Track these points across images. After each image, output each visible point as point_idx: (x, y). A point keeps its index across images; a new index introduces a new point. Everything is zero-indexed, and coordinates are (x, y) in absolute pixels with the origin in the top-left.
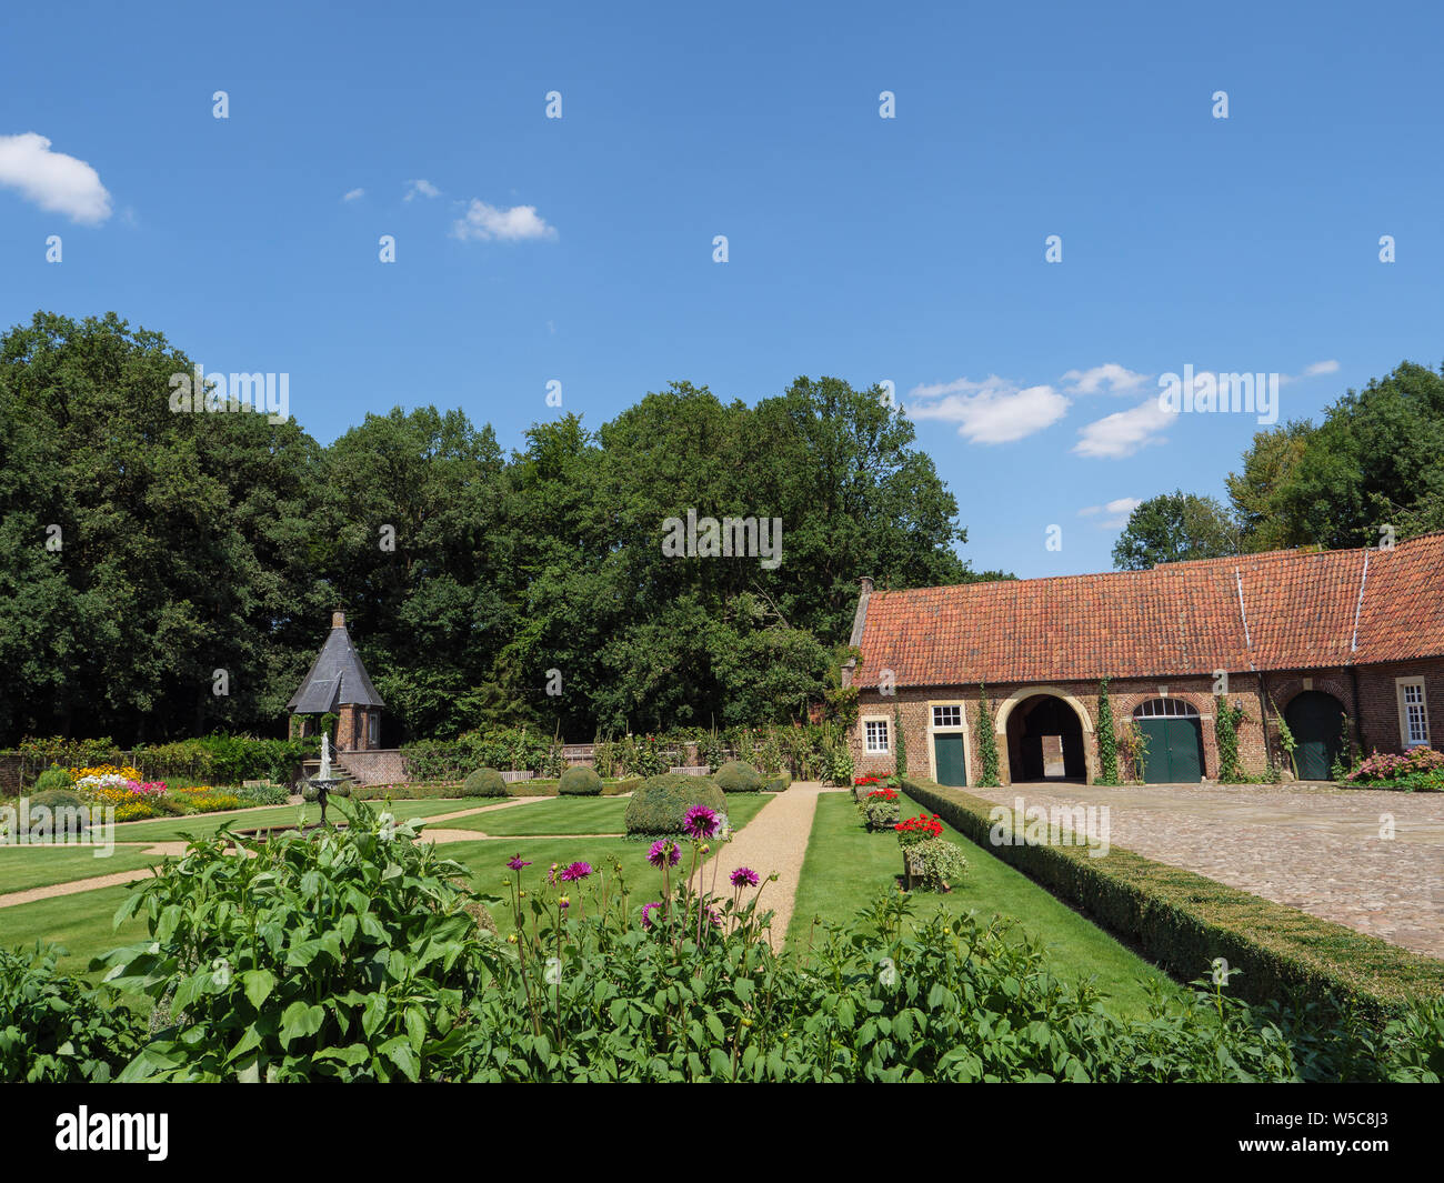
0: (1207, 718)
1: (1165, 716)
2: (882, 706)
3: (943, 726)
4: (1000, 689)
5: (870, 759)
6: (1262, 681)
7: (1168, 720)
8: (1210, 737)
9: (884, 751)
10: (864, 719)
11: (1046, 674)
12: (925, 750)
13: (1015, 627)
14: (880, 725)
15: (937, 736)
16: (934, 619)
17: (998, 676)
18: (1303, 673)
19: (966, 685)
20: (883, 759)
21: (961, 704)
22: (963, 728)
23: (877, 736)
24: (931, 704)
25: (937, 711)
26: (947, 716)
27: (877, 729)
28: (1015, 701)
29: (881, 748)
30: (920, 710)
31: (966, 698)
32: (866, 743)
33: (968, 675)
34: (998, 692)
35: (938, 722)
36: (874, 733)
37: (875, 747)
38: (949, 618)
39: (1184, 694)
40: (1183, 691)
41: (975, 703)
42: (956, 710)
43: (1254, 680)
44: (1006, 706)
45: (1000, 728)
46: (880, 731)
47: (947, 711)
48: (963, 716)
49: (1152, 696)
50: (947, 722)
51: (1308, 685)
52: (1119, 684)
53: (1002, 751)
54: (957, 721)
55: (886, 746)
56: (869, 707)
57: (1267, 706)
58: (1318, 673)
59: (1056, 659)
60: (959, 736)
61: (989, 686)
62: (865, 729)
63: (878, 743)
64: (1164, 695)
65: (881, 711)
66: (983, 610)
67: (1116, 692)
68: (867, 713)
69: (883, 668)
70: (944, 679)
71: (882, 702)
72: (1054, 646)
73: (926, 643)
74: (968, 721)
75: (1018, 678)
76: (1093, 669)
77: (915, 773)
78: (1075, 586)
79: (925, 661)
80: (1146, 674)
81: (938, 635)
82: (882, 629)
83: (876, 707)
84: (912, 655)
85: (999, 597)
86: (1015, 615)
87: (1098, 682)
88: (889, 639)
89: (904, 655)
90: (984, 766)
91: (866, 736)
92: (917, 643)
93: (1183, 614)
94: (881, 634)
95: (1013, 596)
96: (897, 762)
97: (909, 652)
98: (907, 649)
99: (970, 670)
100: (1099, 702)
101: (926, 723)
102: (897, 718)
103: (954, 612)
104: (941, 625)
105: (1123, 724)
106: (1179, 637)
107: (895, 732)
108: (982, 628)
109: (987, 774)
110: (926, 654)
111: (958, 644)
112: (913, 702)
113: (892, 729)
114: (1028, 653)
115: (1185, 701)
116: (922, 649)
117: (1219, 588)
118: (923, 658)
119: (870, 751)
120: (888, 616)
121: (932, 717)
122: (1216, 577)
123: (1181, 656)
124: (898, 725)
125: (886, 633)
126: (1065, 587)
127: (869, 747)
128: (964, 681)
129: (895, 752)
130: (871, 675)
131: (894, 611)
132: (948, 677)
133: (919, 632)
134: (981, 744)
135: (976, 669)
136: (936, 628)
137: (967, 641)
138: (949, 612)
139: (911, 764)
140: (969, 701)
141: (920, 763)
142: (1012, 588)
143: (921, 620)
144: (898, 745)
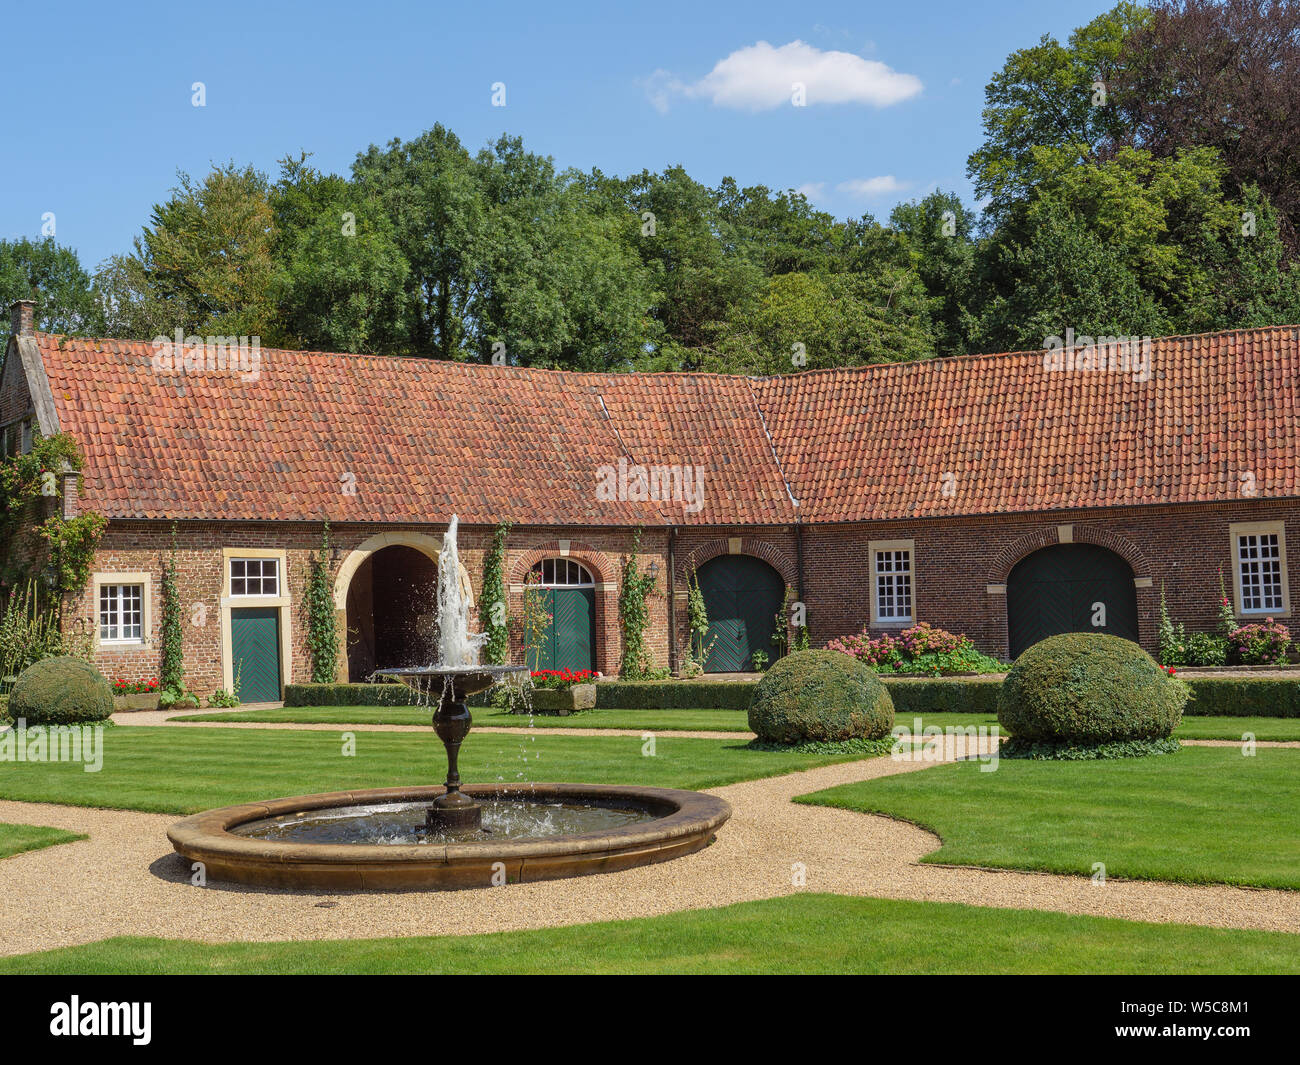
0: (611, 588)
1: (554, 585)
2: (137, 554)
3: (262, 595)
4: (350, 532)
5: (109, 656)
6: (673, 538)
7: (559, 590)
8: (612, 614)
9: (135, 641)
10: (100, 578)
11: (413, 512)
12: (214, 638)
13: (330, 431)
14: (126, 591)
15: (238, 613)
16: (182, 402)
17: (341, 509)
18: (730, 531)
19: (296, 523)
20: (136, 656)
21: (279, 555)
22: (282, 599)
23: (120, 612)
24: (230, 553)
25: (238, 568)
26: (254, 576)
27: (120, 598)
28: (366, 554)
29: (127, 633)
30: (208, 566)
31: (289, 545)
32: (99, 627)
33: (288, 506)
34: (343, 538)
35: (238, 587)
36: (114, 605)
37: (114, 634)
38: (208, 402)
39: (588, 553)
40: (587, 548)
41: (302, 555)
42: (270, 567)
43: (663, 538)
44: (353, 561)
45: (340, 599)
46: (127, 605)
47: (254, 567)
48: (282, 576)
49: (551, 554)
50: (254, 588)
51: (735, 546)
52: (523, 533)
53: (341, 634)
54: (270, 587)
55: (138, 632)
56: (111, 557)
57: (675, 574)
58: (749, 532)
60: (274, 613)
61: (337, 527)
62: (97, 599)
63: (121, 624)
64: (565, 553)
65: (133, 565)
66: (263, 394)
67: (510, 546)
68: (107, 567)
69: (127, 482)
70: (255, 511)
71: (136, 546)
72: (406, 469)
73: (187, 445)
74: (291, 587)
75: (377, 517)
76: (479, 509)
77: (194, 681)
78: (393, 375)
79: (200, 477)
80: (551, 521)
81: (201, 431)
82: (87, 407)
83: (123, 556)
84: (169, 462)
85: (281, 376)
86: (321, 410)
87: (491, 529)
88: (111, 428)
89: (154, 462)
90: (315, 664)
91: (97, 613)
92: (169, 442)
93: (555, 437)
94: (89, 417)
95: (304, 378)
96: (165, 662)
97: (161, 456)
98: (156, 451)
99: (289, 498)
100: (485, 561)
101: (216, 589)
102: (164, 578)
103: (214, 391)
104: (198, 412)
105: (513, 595)
106: (564, 469)
107: (162, 604)
108: (275, 425)
109: (323, 676)
110: (195, 463)
111: (245, 450)
112: (195, 549)
113: (153, 598)
114: (372, 476)
115: (580, 564)
116: (183, 454)
117: (581, 405)
118: (192, 469)
119: (108, 642)
120: (89, 385)
121: (228, 577)
122: (570, 388)
123: (580, 498)
124: (165, 591)
125: (99, 416)
126: (378, 374)
127: (104, 635)
128: (293, 517)
129: (158, 643)
130: (109, 494)
131: (96, 377)
132: (258, 507)
133: (163, 420)
134: (313, 626)
135: (299, 497)
136: (191, 417)
137: (258, 447)
138: (204, 392)
139: (189, 664)
140: (296, 552)
141: (204, 661)
142: (296, 364)
143: (157, 400)
144: (164, 629)
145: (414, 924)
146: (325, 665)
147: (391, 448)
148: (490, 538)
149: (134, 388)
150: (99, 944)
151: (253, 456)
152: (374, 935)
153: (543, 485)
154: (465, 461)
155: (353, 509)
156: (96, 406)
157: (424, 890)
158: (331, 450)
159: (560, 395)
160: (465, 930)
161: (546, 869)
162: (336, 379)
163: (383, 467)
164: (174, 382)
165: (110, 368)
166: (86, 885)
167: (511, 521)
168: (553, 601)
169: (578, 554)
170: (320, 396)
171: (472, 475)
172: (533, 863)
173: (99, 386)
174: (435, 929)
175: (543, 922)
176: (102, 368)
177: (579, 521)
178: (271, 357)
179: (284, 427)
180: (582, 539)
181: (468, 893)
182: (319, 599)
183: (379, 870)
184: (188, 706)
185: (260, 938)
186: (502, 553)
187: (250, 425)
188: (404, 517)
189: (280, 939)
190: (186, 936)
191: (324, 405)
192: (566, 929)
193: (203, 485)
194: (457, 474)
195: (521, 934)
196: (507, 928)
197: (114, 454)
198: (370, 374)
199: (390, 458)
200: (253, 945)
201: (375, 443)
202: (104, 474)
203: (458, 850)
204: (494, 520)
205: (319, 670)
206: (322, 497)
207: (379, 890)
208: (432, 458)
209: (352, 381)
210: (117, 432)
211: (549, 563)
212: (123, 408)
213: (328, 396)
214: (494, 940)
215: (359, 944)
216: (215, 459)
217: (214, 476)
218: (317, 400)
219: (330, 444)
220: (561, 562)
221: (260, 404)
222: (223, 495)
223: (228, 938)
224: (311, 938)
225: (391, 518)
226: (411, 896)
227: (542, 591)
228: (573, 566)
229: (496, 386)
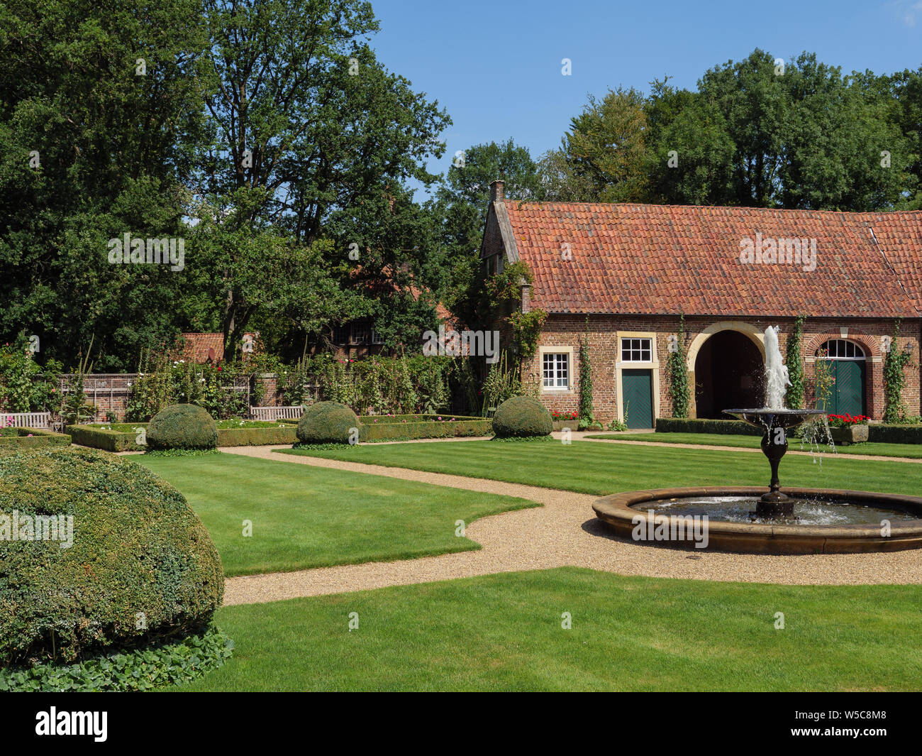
0: (878, 360)
1: (837, 357)
2: (565, 335)
3: (641, 361)
4: (697, 322)
5: (549, 397)
7: (840, 361)
8: (878, 378)
9: (564, 388)
10: (543, 349)
11: (739, 308)
12: (612, 388)
13: (684, 256)
14: (559, 358)
15: (626, 372)
16: (591, 240)
17: (692, 307)
19: (662, 316)
20: (565, 397)
21: (652, 336)
22: (654, 364)
23: (555, 370)
24: (622, 335)
25: (626, 344)
26: (636, 349)
27: (555, 362)
28: (708, 335)
29: (559, 383)
30: (608, 342)
31: (658, 330)
32: (543, 379)
33: (657, 305)
34: (693, 325)
35: (626, 356)
36: (551, 366)
37: (552, 384)
38: (607, 239)
39: (861, 336)
40: (860, 333)
41: (667, 336)
42: (646, 344)
43: (917, 326)
44: (699, 339)
45: (691, 365)
46: (559, 366)
47: (636, 344)
48: (653, 349)
49: (834, 337)
50: (636, 357)
52: (814, 322)
53: (691, 387)
54: (646, 356)
55: (566, 383)
56: (550, 336)
59: (744, 294)
60: (649, 372)
61: (689, 318)
62: (542, 362)
63: (555, 378)
64: (844, 336)
65: (562, 342)
66: (642, 233)
67: (805, 331)
68: (547, 342)
69: (559, 290)
70: (637, 308)
71: (564, 330)
72: (735, 280)
73: (595, 266)
74: (659, 357)
75: (715, 312)
76: (784, 306)
77: (600, 414)
78: (725, 219)
79: (603, 286)
80: (835, 314)
81: (603, 258)
82: (535, 244)
83: (557, 336)
84: (584, 278)
85: (653, 221)
86: (679, 243)
87: (792, 320)
88: (549, 257)
89: (575, 278)
90: (675, 406)
91: (542, 370)
92: (584, 265)
93: (837, 257)
94: (536, 250)
95: (668, 222)
96: (582, 401)
97: (579, 274)
98: (576, 271)
99: (658, 300)
100: (788, 340)
101: (613, 357)
102: (581, 350)
103: (611, 233)
104: (601, 246)
105: (807, 364)
106: (844, 279)
107: (580, 365)
108: (649, 253)
109: (680, 414)
110: (599, 278)
111: (631, 269)
112: (600, 332)
113: (575, 362)
114: (712, 285)
115: (855, 344)
116: (592, 272)
117: (857, 235)
118: (598, 282)
119: (548, 389)
120: (536, 231)
121: (620, 350)
122: (849, 223)
123: (855, 299)
124: (582, 358)
125: (542, 250)
126: (716, 218)
127: (546, 384)
128: (661, 312)
129: (578, 390)
130: (548, 298)
131: (540, 226)
132: (639, 306)
133: (580, 252)
134: (673, 381)
135: (665, 299)
136: (597, 249)
137: (638, 267)
138: (605, 233)
139: (596, 403)
140: (663, 334)
141: (606, 401)
142: (662, 213)
143: (576, 239)
144: (581, 381)
145: (752, 574)
146: (681, 407)
147: (724, 267)
148: (792, 326)
149: (562, 232)
150: (556, 569)
151: (635, 273)
152: (726, 579)
153: (829, 290)
154: (775, 274)
155: (699, 306)
156: (540, 244)
157: (757, 553)
158: (685, 268)
159: (842, 229)
160: (787, 581)
161: (842, 546)
162: (688, 222)
163: (719, 279)
164: (587, 228)
165: (548, 220)
166: (545, 534)
167: (806, 314)
168: (835, 368)
169: (854, 337)
170: (678, 234)
171: (779, 283)
172: (833, 541)
173: (542, 231)
174: (767, 579)
175: (841, 581)
176: (544, 220)
177: (854, 314)
178: (646, 209)
179: (654, 254)
180: (856, 327)
181: (787, 558)
182: (677, 364)
183: (727, 538)
184: (596, 429)
185: (653, 575)
186: (800, 335)
187: (634, 253)
188: (733, 312)
189: (666, 576)
190: (607, 569)
191: (680, 240)
192: (859, 587)
193: (605, 292)
194: (769, 283)
195: (828, 587)
196: (816, 582)
197: (551, 273)
198: (711, 218)
199: (724, 273)
200: (650, 579)
201: (714, 263)
202: (545, 286)
203: (781, 530)
204: (794, 314)
205: (677, 410)
206: (680, 299)
207: (727, 551)
208: (752, 273)
209: (698, 223)
210: (553, 259)
211: (833, 343)
212: (556, 245)
213: (683, 234)
214: (809, 590)
215: (717, 584)
216: (612, 276)
217: (611, 286)
218: (676, 236)
219: (684, 264)
220: (842, 342)
221: (639, 240)
222: (616, 299)
223: (633, 573)
224: (686, 577)
225: (725, 312)
226: (749, 556)
227: (828, 362)
228: (850, 345)
229: (796, 224)
